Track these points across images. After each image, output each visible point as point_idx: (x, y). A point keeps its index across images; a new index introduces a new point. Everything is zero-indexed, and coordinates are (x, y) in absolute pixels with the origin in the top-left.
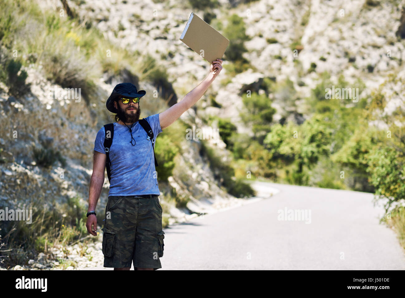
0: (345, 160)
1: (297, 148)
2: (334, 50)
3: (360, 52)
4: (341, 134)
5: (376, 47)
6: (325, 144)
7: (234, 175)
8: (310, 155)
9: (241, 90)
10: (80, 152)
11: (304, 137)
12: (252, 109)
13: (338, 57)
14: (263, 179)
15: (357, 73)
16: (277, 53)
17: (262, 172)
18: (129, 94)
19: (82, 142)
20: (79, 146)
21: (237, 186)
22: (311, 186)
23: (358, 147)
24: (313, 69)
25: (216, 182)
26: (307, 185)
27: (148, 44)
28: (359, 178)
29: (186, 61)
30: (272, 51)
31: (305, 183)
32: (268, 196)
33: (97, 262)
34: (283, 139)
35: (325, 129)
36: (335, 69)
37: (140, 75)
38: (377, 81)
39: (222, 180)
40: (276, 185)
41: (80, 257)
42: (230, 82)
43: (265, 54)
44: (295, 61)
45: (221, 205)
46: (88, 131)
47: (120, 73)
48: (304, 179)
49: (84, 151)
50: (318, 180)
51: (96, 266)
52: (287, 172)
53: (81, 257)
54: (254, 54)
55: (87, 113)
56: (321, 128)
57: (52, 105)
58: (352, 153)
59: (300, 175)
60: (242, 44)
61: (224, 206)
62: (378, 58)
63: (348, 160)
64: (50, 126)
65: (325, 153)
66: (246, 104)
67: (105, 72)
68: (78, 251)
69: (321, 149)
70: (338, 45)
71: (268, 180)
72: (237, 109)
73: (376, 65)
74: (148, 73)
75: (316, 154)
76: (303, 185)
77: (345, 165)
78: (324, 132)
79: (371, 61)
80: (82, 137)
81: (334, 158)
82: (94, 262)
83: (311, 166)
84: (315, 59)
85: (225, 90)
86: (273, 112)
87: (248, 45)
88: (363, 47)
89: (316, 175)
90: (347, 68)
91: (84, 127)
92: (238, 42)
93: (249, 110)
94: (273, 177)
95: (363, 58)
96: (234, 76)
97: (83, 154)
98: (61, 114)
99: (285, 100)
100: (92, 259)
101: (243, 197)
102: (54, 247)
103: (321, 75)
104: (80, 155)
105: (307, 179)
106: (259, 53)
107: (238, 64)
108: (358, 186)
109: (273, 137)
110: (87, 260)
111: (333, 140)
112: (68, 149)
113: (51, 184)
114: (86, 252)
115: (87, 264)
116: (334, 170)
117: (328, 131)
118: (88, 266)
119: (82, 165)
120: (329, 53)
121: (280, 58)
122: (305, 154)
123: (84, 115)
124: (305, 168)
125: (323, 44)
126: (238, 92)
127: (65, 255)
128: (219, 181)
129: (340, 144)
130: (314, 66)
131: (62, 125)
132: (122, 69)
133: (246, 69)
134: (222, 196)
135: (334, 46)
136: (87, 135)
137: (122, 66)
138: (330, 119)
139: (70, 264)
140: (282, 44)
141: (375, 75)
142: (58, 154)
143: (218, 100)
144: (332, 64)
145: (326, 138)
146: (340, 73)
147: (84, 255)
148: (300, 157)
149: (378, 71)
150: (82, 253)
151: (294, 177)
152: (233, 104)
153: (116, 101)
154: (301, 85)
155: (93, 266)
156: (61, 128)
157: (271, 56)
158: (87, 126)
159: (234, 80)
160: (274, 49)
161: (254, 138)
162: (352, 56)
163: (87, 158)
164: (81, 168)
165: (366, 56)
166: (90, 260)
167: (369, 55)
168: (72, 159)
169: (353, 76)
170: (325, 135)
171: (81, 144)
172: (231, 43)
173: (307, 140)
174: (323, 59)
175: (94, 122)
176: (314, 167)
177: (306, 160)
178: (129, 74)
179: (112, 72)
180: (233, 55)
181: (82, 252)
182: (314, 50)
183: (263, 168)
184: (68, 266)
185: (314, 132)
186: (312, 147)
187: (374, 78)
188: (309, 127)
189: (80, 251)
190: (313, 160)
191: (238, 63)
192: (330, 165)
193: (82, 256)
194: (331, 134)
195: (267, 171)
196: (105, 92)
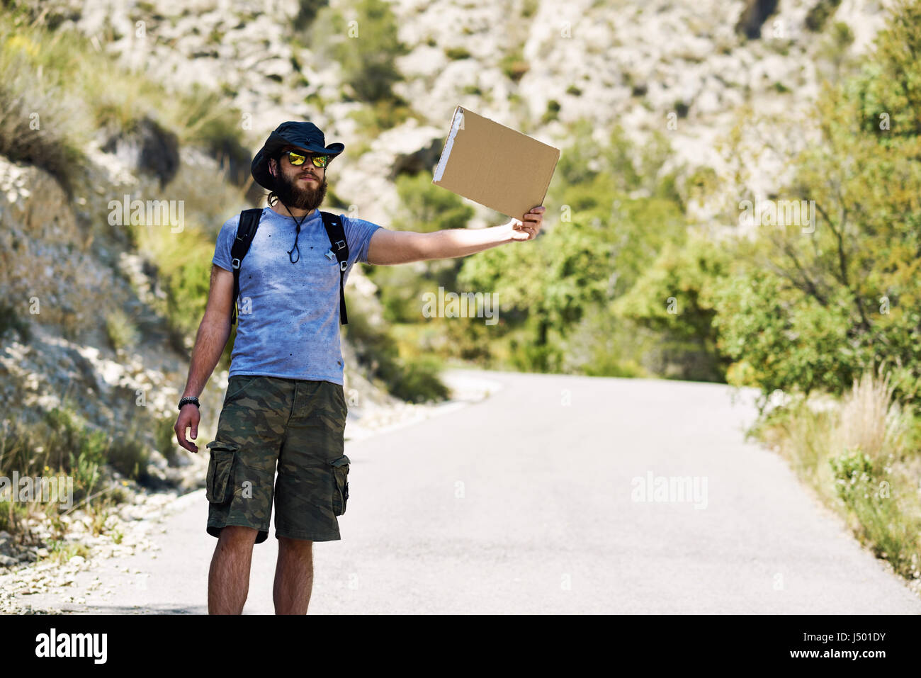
0: (644, 311)
1: (534, 289)
2: (598, 70)
3: (656, 73)
4: (629, 256)
5: (692, 60)
6: (596, 278)
7: (396, 353)
8: (564, 303)
9: (392, 167)
10: (59, 307)
11: (549, 265)
12: (420, 210)
13: (608, 85)
14: (460, 363)
15: (652, 120)
16: (469, 81)
17: (456, 348)
18: (308, 144)
19: (62, 283)
20: (56, 294)
21: (410, 377)
22: (568, 373)
23: (671, 281)
24: (552, 114)
25: (363, 370)
26: (559, 371)
27: (175, 69)
28: (675, 351)
29: (264, 105)
30: (460, 76)
31: (554, 367)
32: (481, 396)
33: (135, 546)
34: (501, 271)
35: (594, 244)
36: (603, 112)
37: (181, 132)
38: (696, 137)
39: (375, 365)
40: (490, 374)
41: (91, 537)
42: (366, 150)
43: (443, 85)
44: (510, 97)
45: (378, 419)
46: (73, 260)
47: (133, 127)
48: (551, 359)
49: (68, 305)
50: (582, 361)
51: (133, 554)
52: (514, 345)
53: (94, 537)
54: (419, 86)
55: (69, 220)
56: (586, 243)
58: (659, 294)
59: (542, 349)
60: (390, 63)
61: (384, 421)
62: (698, 85)
63: (652, 310)
65: (598, 297)
66: (407, 198)
67: (103, 124)
68: (88, 524)
69: (587, 291)
70: (607, 59)
71: (471, 363)
72: (386, 210)
73: (693, 101)
74: (200, 125)
75: (575, 303)
76: (552, 373)
77: (645, 322)
78: (594, 252)
79: (682, 92)
80: (61, 272)
81: (619, 307)
82: (127, 546)
83: (567, 330)
84: (557, 91)
85: (357, 169)
86: (469, 214)
87: (405, 65)
88: (664, 61)
89: (577, 350)
90: (629, 109)
91: (65, 251)
92: (381, 58)
93: (415, 213)
94: (481, 358)
95: (665, 87)
96: (375, 137)
97: (66, 311)
98: (11, 222)
100: (123, 539)
101: (424, 402)
102: (30, 518)
103: (572, 127)
104: (60, 315)
105: (559, 359)
106: (429, 83)
107: (383, 109)
109: (478, 266)
110: (110, 543)
111: (613, 269)
114: (105, 526)
115: (113, 551)
116: (618, 337)
117: (601, 249)
118: (115, 554)
119: (65, 337)
120: (587, 78)
121: (477, 92)
122: (553, 303)
123: (62, 222)
124: (552, 335)
125: (573, 58)
126: (387, 172)
127: (59, 533)
128: (369, 367)
129: (630, 277)
130: (555, 107)
131: (16, 245)
132: (139, 117)
133: (403, 120)
134: (377, 401)
135: (598, 60)
136: (71, 267)
137: (138, 110)
138: (604, 224)
139: (75, 552)
140: (480, 60)
141: (691, 125)
142: (10, 313)
143: (341, 192)
144: (596, 102)
145: (599, 266)
146: (613, 122)
147: (101, 532)
148: (542, 311)
149: (699, 115)
150: (96, 528)
151: (529, 355)
152: (376, 199)
153: (274, 160)
155: (127, 554)
156: (12, 253)
157: (457, 88)
158: (71, 247)
159: (375, 145)
160: (464, 71)
161: (427, 276)
162: (638, 82)
163: (75, 321)
164: (63, 343)
165: (669, 81)
166: (119, 542)
167: (677, 78)
169: (644, 128)
170: (596, 259)
171: (61, 290)
172: (365, 61)
173: (554, 272)
174: (575, 92)
175: (85, 239)
176: (572, 330)
177: (554, 317)
178: (155, 128)
179: (115, 127)
180: (371, 88)
181: (95, 525)
182: (554, 72)
183: (457, 339)
184: (72, 556)
185: (571, 252)
186: (568, 285)
187: (690, 130)
188: (559, 242)
189: (92, 524)
190: (571, 315)
191: (384, 106)
192: (608, 326)
193: (96, 534)
194: (608, 255)
195: (468, 344)
196: (103, 172)
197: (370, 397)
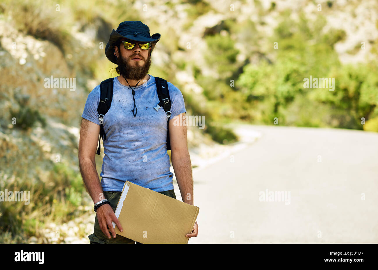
0: (323, 98)
1: (272, 88)
8: (285, 94)
10: (60, 109)
11: (279, 77)
12: (217, 51)
14: (239, 121)
15: (317, 9)
17: (237, 115)
18: (135, 36)
20: (58, 102)
21: (220, 132)
24: (273, 8)
25: (200, 130)
32: (253, 140)
34: (256, 80)
35: (299, 67)
36: (295, 7)
42: (191, 25)
48: (280, 119)
49: (64, 108)
55: (64, 66)
56: (295, 66)
57: (26, 59)
59: (276, 115)
63: (327, 98)
64: (25, 83)
65: (301, 92)
66: (210, 46)
69: (296, 88)
71: (244, 121)
77: (324, 103)
78: (298, 70)
81: (312, 96)
85: (188, 33)
86: (237, 53)
89: (292, 114)
96: (195, 19)
97: (64, 111)
98: (36, 68)
99: (248, 39)
101: (227, 143)
102: (47, 228)
104: (60, 113)
105: (284, 119)
108: (335, 122)
112: (47, 107)
113: (32, 148)
114: (84, 233)
117: (302, 69)
119: (63, 123)
122: (281, 94)
123: (61, 67)
124: (281, 109)
126: (202, 35)
130: (274, 5)
131: (39, 80)
132: (96, 15)
133: (207, 11)
142: (36, 113)
143: (182, 44)
148: (276, 97)
149: (338, 7)
151: (269, 117)
153: (117, 47)
154: (263, 24)
156: (37, 83)
161: (220, 80)
164: (61, 126)
168: (52, 117)
169: (314, 13)
171: (60, 100)
177: (282, 100)
183: (237, 111)
185: (287, 71)
186: (288, 86)
190: (289, 99)
191: (199, 6)
195: (243, 113)
196: (79, 42)
197: (204, 143)
